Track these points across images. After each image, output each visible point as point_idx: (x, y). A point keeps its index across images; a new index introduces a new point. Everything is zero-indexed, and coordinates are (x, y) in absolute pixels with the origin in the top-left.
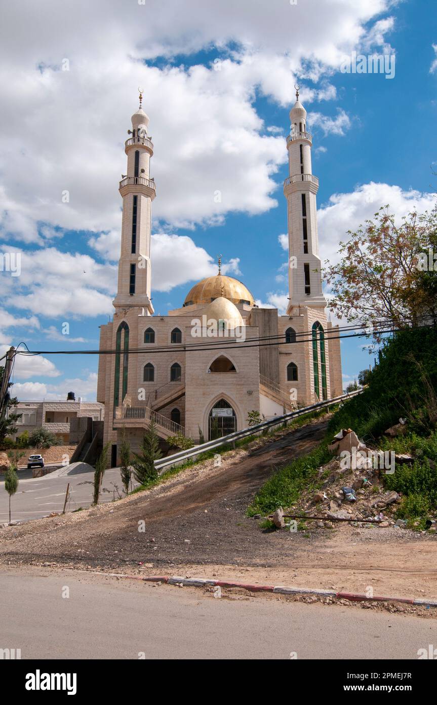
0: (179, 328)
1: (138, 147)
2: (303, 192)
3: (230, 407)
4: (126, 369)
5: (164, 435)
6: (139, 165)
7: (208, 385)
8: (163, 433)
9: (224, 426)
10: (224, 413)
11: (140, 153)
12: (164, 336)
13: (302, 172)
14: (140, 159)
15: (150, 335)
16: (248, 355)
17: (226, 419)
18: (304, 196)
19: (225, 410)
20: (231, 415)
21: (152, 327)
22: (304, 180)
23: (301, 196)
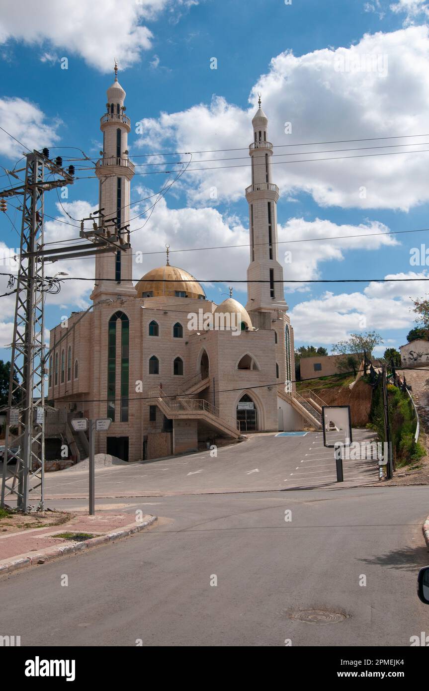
0: (180, 322)
1: (120, 125)
2: (269, 201)
3: (252, 401)
4: (125, 360)
5: (220, 426)
6: (121, 145)
7: (237, 381)
8: (220, 424)
9: (248, 418)
10: (247, 406)
11: (122, 132)
12: (167, 330)
13: (267, 181)
14: (122, 139)
15: (154, 329)
16: (267, 354)
17: (249, 411)
18: (269, 204)
19: (248, 403)
20: (253, 408)
21: (156, 320)
22: (269, 189)
23: (267, 204)
